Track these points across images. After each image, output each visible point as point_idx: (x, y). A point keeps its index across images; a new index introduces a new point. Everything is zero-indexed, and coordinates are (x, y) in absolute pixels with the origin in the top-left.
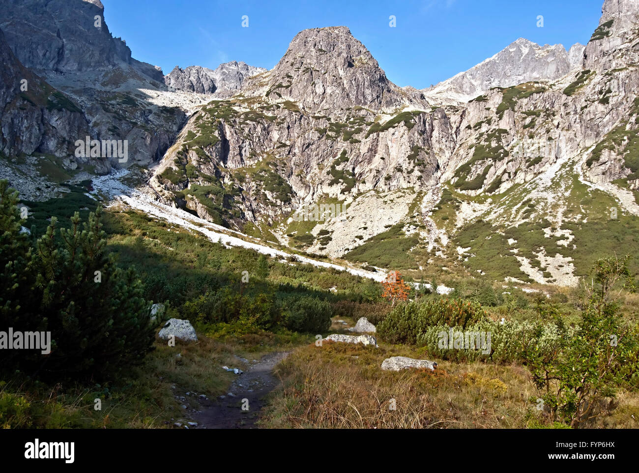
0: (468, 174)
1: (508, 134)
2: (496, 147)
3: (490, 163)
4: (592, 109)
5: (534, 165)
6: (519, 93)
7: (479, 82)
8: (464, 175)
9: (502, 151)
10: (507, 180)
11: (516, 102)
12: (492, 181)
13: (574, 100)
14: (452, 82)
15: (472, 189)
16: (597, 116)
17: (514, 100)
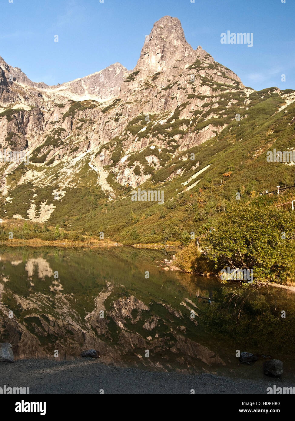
0: (38, 153)
1: (65, 132)
2: (57, 139)
3: (51, 148)
4: (110, 123)
5: (73, 152)
6: (80, 106)
7: (88, 87)
8: (36, 154)
9: (60, 141)
10: (58, 159)
11: (76, 112)
12: (51, 158)
13: (105, 117)
14: (70, 84)
15: (38, 163)
16: (112, 128)
17: (75, 111)
